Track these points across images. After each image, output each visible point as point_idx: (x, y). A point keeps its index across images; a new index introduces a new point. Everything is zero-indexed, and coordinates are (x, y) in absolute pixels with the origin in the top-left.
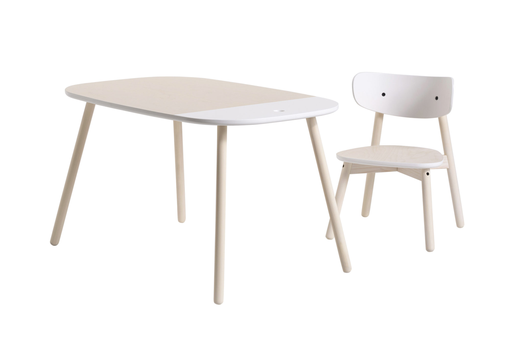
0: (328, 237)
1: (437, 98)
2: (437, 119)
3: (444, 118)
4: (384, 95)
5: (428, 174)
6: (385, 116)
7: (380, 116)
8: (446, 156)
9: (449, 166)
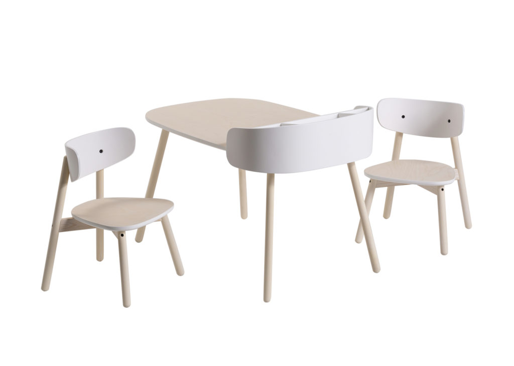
0: (357, 240)
1: (449, 121)
2: (449, 139)
3: (455, 138)
4: (403, 117)
5: (443, 190)
6: (404, 135)
7: (399, 135)
8: (456, 170)
9: (460, 178)
